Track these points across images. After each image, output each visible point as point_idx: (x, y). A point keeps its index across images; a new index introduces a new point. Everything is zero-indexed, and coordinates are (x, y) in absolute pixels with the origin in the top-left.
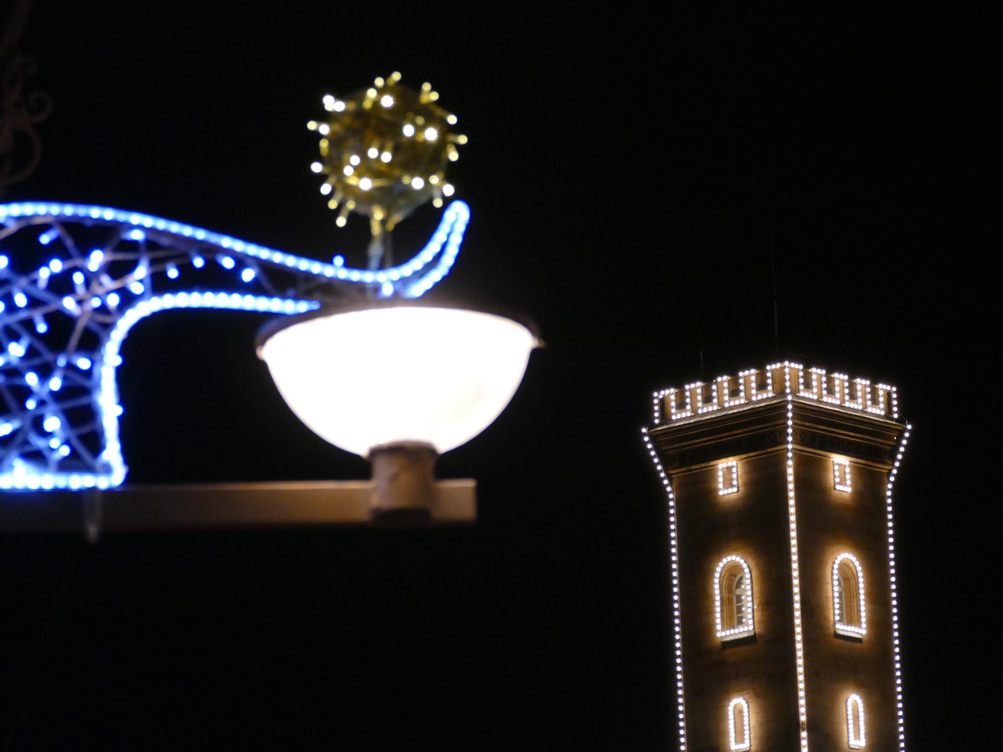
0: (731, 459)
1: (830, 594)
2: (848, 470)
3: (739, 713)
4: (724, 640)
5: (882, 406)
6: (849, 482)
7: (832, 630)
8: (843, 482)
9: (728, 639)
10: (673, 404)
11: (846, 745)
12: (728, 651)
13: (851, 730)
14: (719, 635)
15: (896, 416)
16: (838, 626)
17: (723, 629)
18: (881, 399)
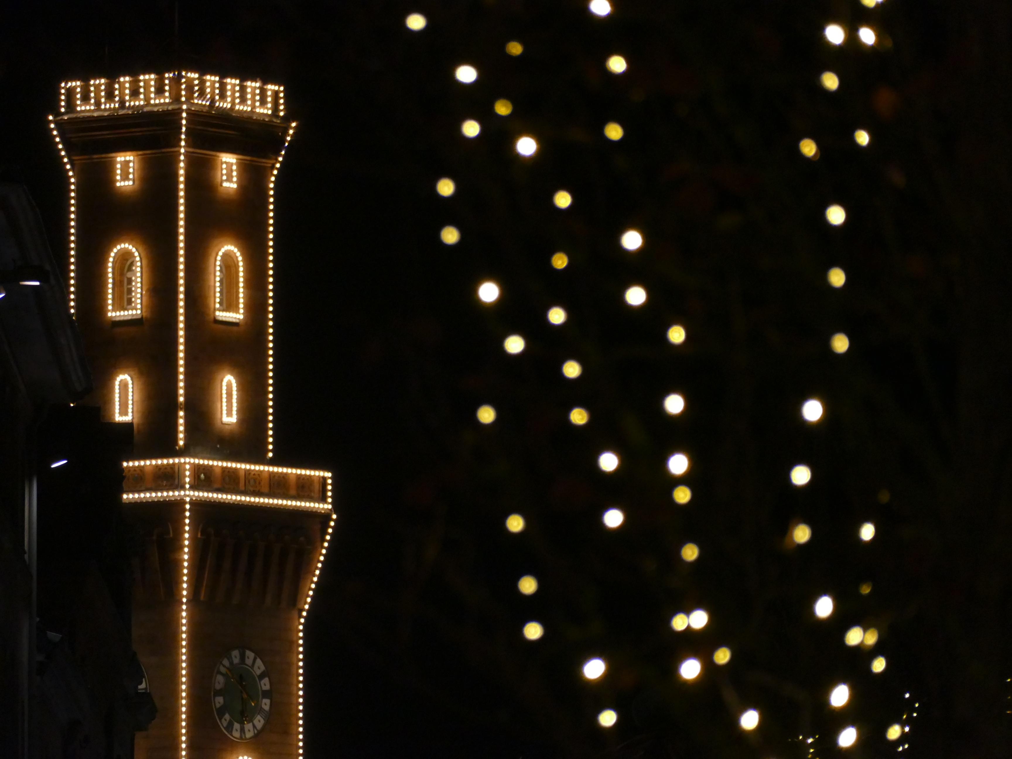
0: (129, 153)
1: (212, 284)
2: (234, 167)
3: (124, 385)
4: (114, 319)
5: (269, 105)
6: (235, 179)
7: (212, 316)
8: (229, 179)
9: (118, 319)
10: (78, 96)
11: (219, 421)
12: (118, 330)
13: (224, 408)
14: (110, 314)
15: (282, 114)
16: (217, 313)
17: (113, 310)
18: (269, 99)
